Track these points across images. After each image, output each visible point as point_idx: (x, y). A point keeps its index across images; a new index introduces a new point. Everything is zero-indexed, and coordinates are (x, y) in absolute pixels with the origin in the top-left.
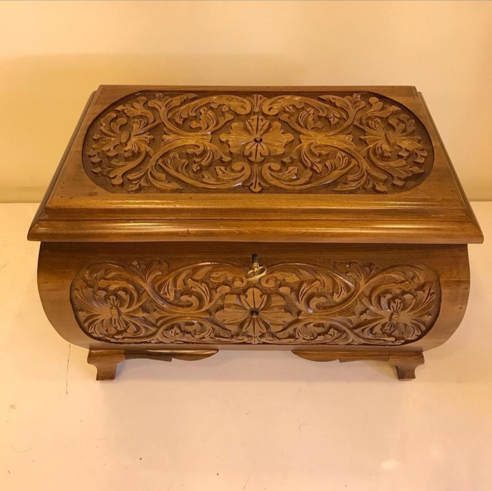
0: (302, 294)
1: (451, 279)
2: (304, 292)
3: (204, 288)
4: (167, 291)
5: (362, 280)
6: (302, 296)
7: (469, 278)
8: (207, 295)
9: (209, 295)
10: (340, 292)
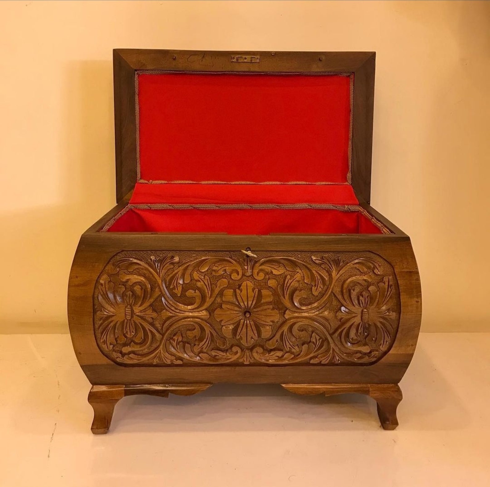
0: (287, 288)
1: (404, 270)
2: (288, 285)
3: (207, 281)
4: (176, 286)
5: (333, 271)
6: (286, 290)
7: (417, 268)
8: (209, 289)
9: (210, 289)
10: (317, 284)
